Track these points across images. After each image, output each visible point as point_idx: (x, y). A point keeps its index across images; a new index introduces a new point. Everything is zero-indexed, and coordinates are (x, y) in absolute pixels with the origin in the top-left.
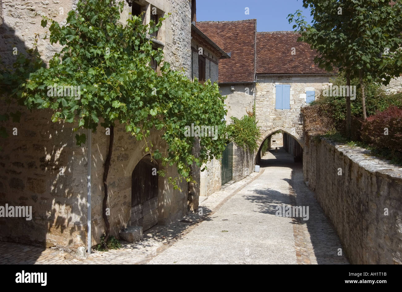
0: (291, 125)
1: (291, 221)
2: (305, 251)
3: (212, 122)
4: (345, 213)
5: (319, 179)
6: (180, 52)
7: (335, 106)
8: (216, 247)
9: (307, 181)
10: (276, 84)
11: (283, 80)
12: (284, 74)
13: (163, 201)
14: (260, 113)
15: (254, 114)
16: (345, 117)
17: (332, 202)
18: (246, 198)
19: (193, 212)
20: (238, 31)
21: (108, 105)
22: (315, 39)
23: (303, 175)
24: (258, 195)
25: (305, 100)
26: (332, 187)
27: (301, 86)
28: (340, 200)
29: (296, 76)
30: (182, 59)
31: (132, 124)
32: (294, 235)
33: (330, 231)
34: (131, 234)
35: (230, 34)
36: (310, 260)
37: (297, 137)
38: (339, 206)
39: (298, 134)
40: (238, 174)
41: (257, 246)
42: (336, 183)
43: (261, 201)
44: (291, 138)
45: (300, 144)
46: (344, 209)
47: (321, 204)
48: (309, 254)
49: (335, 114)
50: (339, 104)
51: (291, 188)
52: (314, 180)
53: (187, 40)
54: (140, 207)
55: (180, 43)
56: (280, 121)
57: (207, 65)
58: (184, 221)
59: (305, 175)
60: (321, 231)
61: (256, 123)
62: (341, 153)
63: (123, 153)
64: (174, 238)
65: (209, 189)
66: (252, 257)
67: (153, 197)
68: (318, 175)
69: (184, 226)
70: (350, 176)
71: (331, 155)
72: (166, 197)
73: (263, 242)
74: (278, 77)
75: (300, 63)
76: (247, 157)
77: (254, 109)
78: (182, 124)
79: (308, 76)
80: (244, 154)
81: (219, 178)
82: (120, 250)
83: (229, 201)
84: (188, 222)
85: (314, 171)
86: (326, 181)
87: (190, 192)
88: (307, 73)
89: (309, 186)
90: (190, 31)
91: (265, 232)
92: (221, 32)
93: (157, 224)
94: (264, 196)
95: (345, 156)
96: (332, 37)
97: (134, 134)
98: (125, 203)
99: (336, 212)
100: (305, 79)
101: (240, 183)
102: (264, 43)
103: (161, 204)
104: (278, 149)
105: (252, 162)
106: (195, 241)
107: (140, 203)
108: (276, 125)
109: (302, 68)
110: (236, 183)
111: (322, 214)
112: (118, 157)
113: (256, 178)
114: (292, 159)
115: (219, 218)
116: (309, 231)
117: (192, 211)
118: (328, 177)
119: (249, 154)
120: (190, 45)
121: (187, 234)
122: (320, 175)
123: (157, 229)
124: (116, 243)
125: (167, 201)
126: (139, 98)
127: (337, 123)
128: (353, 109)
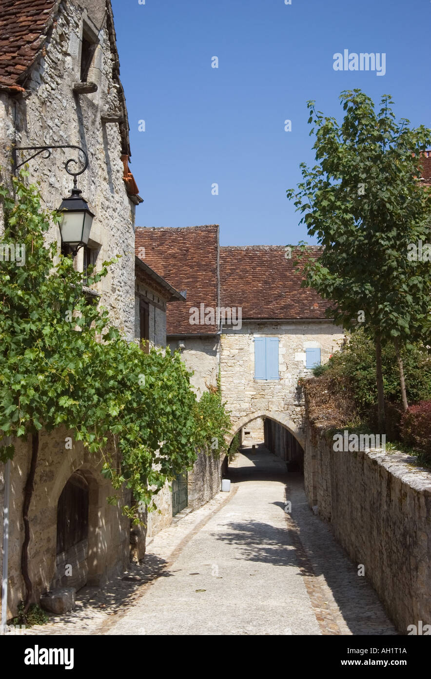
0: (281, 407)
1: (299, 572)
2: (329, 614)
3: (178, 415)
4: (385, 553)
5: (337, 501)
6: (120, 303)
7: (358, 381)
8: (195, 613)
9: (315, 504)
10: (255, 335)
11: (266, 329)
12: (268, 319)
13: (97, 545)
14: (229, 387)
15: (219, 389)
16: (374, 399)
17: (362, 538)
18: (217, 537)
19: (138, 564)
20: (187, 245)
21: (53, 403)
22: (330, 291)
23: (307, 496)
24: (237, 532)
25: (305, 364)
26: (361, 513)
27: (296, 340)
28: (375, 533)
29: (288, 323)
30: (123, 314)
31: (84, 429)
32: (307, 592)
33: (362, 583)
34: (60, 600)
35: (174, 250)
36: (337, 625)
37: (293, 427)
38: (375, 543)
39: (295, 422)
40: (196, 496)
41: (257, 609)
42: (368, 507)
43: (243, 542)
44: (279, 427)
45: (298, 439)
46: (383, 545)
47: (343, 542)
48: (335, 618)
49: (358, 394)
50: (365, 378)
51: (288, 519)
52: (328, 504)
53: (129, 283)
54: (64, 557)
55: (120, 289)
56: (263, 400)
57: (151, 315)
58: (126, 579)
59: (311, 495)
60: (348, 585)
61: (224, 405)
62: (375, 462)
63: (47, 469)
64: (120, 605)
65: (154, 524)
66: (254, 623)
67: (81, 540)
68: (335, 494)
69: (130, 586)
70: (389, 495)
71: (358, 463)
72: (101, 538)
73: (265, 603)
74: (259, 324)
75: (293, 300)
76: (210, 466)
77: (218, 380)
78: (143, 424)
79: (309, 323)
80: (205, 460)
81: (169, 505)
82: (47, 626)
83: (190, 543)
84: (134, 580)
85: (327, 488)
86: (350, 504)
87: (132, 530)
88: (307, 318)
89: (320, 513)
90: (134, 267)
91: (263, 590)
92: (158, 245)
93: (86, 585)
94: (248, 533)
95: (381, 467)
96: (355, 290)
97: (87, 444)
98: (48, 551)
99: (369, 553)
100: (303, 327)
101: (201, 513)
102: (232, 265)
103: (93, 552)
104: (256, 447)
105: (217, 474)
106: (159, 608)
107: (64, 551)
108: (255, 407)
109: (297, 310)
110: (195, 512)
111: (346, 559)
112: (41, 477)
113: (227, 501)
114: (282, 466)
115: (184, 571)
116: (329, 585)
117: (136, 562)
118: (353, 497)
119: (212, 461)
120: (134, 291)
121: (141, 598)
122: (338, 495)
123: (88, 594)
124: (41, 614)
125: (102, 545)
126: (93, 391)
127: (362, 409)
128: (387, 385)
